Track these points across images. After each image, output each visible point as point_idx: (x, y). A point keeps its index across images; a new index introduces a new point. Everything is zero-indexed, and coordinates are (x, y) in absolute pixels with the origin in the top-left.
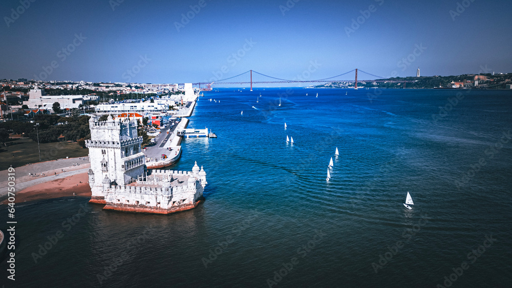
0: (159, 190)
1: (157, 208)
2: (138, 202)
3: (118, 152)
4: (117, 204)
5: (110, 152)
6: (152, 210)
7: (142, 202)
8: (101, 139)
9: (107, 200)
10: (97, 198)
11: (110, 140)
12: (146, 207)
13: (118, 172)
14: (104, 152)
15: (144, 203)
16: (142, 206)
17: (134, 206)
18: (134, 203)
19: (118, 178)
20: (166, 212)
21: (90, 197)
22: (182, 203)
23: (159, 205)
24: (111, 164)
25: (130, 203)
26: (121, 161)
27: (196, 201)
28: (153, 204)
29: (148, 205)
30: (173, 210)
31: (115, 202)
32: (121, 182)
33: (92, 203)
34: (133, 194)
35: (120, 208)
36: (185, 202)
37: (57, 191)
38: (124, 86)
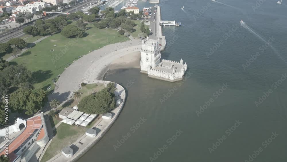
0: (170, 73)
1: (169, 79)
2: (161, 76)
3: (153, 55)
5: (150, 55)
6: (167, 80)
8: (146, 49)
9: (149, 73)
11: (150, 50)
12: (164, 78)
13: (152, 62)
14: (147, 54)
16: (162, 78)
17: (159, 77)
18: (159, 76)
19: (152, 65)
20: (172, 81)
21: (140, 70)
22: (178, 78)
23: (169, 78)
24: (150, 59)
25: (158, 76)
26: (154, 59)
28: (167, 77)
29: (165, 78)
30: (174, 81)
31: (152, 75)
32: (153, 67)
34: (159, 73)
35: (153, 77)
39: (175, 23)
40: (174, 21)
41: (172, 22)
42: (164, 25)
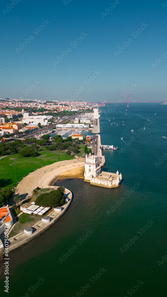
0: (108, 181)
3: (95, 167)
4: (94, 183)
5: (92, 166)
6: (106, 187)
7: (102, 184)
8: (89, 162)
9: (91, 182)
10: (86, 180)
11: (92, 163)
13: (94, 173)
14: (90, 166)
15: (103, 184)
16: (102, 185)
17: (100, 185)
18: (100, 184)
19: (94, 175)
20: (110, 188)
21: (84, 179)
23: (108, 185)
24: (92, 170)
25: (98, 183)
26: (95, 170)
27: (119, 184)
28: (106, 184)
30: (112, 187)
32: (95, 176)
33: (85, 182)
34: (99, 181)
35: (95, 185)
36: (116, 185)
37: (71, 175)
38: (59, 105)
39: (113, 147)
40: (112, 146)
41: (110, 146)
42: (104, 148)
